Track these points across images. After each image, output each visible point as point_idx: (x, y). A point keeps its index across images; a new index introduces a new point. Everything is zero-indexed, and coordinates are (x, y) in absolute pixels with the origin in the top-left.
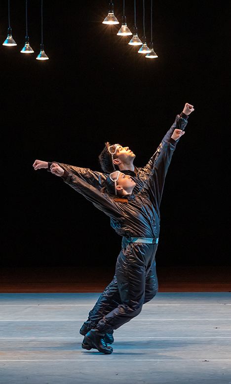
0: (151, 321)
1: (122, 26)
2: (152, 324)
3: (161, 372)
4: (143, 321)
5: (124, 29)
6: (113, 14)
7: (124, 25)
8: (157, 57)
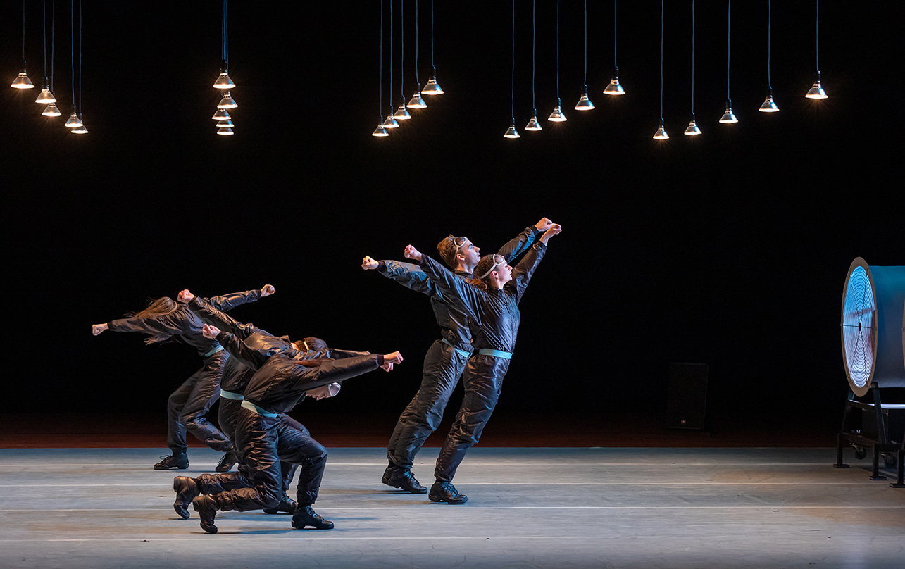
0: (72, 488)
1: (43, 90)
2: (75, 492)
3: (84, 556)
4: (63, 487)
5: (46, 95)
6: (25, 74)
7: (46, 88)
8: (87, 132)
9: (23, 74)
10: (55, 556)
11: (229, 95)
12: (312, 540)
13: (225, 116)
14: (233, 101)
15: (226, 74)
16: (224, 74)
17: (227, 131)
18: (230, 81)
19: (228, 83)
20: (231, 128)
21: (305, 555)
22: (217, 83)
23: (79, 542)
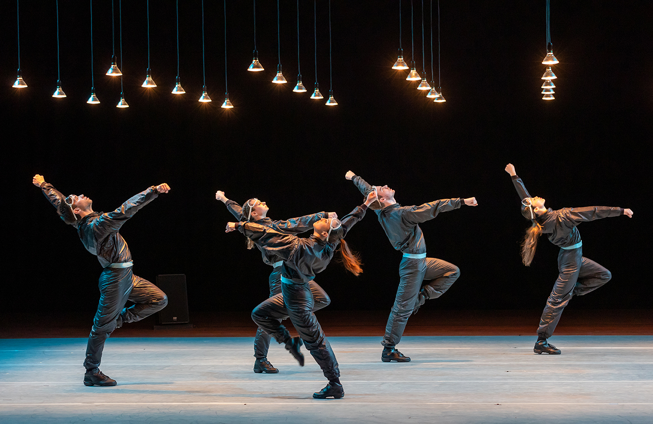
1: (412, 71)
3: (454, 416)
5: (414, 74)
6: (402, 59)
7: (413, 69)
8: (445, 101)
9: (401, 59)
10: (432, 415)
11: (550, 70)
12: (623, 405)
13: (551, 85)
14: (553, 74)
15: (552, 53)
16: (550, 53)
17: (550, 97)
18: (555, 58)
19: (553, 60)
20: (553, 94)
21: (619, 416)
22: (545, 61)
23: (449, 405)
